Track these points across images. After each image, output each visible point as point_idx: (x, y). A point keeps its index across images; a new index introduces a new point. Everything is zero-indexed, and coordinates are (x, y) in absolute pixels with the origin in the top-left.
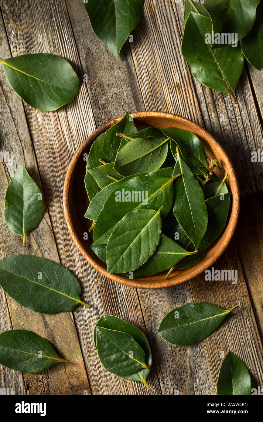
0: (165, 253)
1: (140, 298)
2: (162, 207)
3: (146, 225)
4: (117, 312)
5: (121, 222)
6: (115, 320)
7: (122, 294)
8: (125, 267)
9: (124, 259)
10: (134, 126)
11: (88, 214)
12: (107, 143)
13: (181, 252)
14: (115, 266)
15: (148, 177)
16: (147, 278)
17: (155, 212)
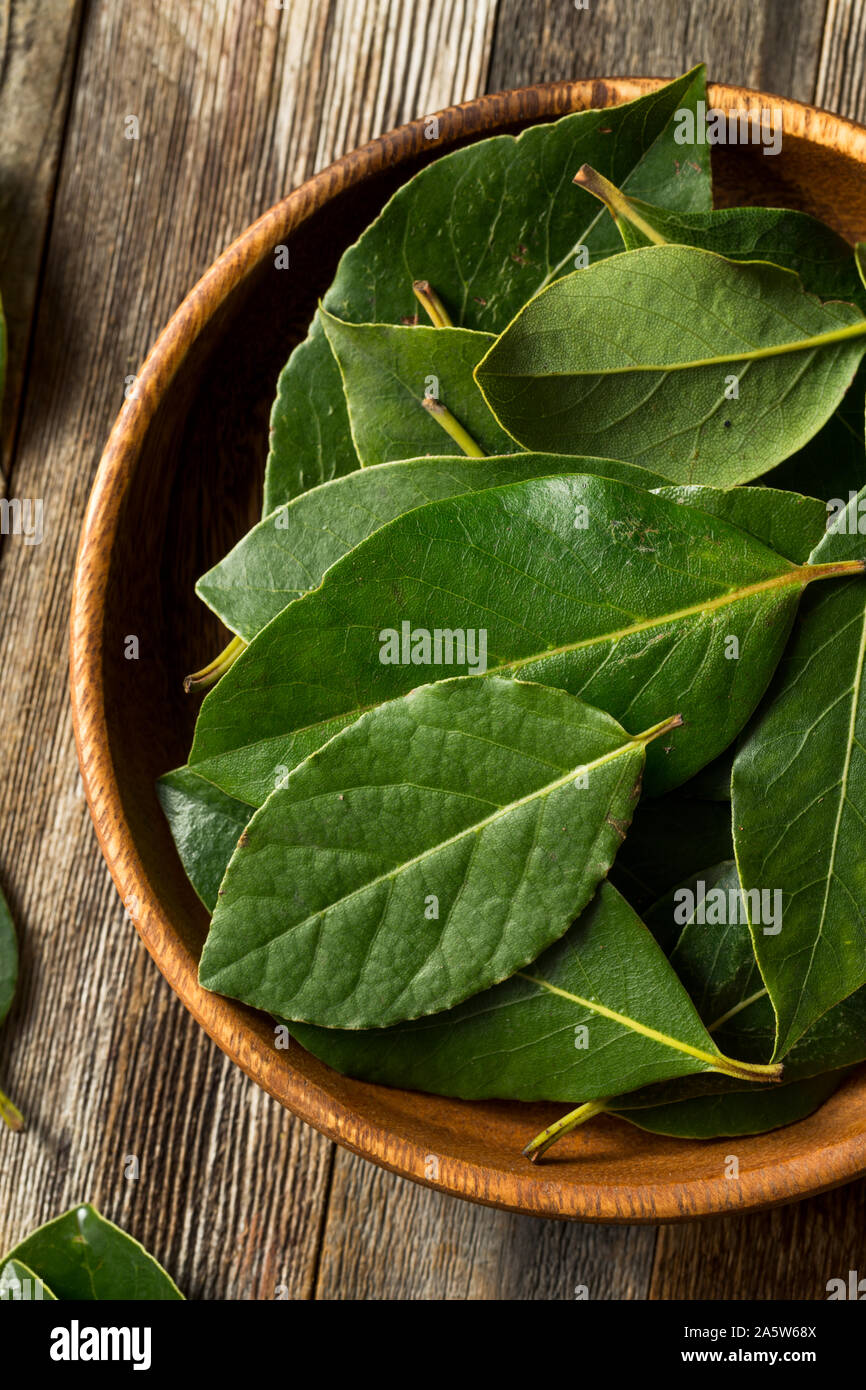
0: (582, 1002)
1: (335, 1192)
2: (676, 720)
3: (535, 795)
4: (174, 1219)
5: (389, 712)
6: (136, 1267)
7: (240, 1127)
8: (309, 985)
9: (325, 937)
10: (704, 166)
11: (224, 584)
12: (505, 202)
13: (681, 1040)
14: (253, 956)
15: (666, 503)
16: (417, 1100)
17: (618, 733)
